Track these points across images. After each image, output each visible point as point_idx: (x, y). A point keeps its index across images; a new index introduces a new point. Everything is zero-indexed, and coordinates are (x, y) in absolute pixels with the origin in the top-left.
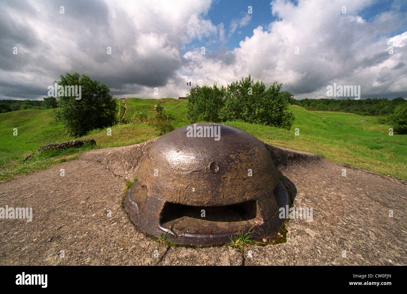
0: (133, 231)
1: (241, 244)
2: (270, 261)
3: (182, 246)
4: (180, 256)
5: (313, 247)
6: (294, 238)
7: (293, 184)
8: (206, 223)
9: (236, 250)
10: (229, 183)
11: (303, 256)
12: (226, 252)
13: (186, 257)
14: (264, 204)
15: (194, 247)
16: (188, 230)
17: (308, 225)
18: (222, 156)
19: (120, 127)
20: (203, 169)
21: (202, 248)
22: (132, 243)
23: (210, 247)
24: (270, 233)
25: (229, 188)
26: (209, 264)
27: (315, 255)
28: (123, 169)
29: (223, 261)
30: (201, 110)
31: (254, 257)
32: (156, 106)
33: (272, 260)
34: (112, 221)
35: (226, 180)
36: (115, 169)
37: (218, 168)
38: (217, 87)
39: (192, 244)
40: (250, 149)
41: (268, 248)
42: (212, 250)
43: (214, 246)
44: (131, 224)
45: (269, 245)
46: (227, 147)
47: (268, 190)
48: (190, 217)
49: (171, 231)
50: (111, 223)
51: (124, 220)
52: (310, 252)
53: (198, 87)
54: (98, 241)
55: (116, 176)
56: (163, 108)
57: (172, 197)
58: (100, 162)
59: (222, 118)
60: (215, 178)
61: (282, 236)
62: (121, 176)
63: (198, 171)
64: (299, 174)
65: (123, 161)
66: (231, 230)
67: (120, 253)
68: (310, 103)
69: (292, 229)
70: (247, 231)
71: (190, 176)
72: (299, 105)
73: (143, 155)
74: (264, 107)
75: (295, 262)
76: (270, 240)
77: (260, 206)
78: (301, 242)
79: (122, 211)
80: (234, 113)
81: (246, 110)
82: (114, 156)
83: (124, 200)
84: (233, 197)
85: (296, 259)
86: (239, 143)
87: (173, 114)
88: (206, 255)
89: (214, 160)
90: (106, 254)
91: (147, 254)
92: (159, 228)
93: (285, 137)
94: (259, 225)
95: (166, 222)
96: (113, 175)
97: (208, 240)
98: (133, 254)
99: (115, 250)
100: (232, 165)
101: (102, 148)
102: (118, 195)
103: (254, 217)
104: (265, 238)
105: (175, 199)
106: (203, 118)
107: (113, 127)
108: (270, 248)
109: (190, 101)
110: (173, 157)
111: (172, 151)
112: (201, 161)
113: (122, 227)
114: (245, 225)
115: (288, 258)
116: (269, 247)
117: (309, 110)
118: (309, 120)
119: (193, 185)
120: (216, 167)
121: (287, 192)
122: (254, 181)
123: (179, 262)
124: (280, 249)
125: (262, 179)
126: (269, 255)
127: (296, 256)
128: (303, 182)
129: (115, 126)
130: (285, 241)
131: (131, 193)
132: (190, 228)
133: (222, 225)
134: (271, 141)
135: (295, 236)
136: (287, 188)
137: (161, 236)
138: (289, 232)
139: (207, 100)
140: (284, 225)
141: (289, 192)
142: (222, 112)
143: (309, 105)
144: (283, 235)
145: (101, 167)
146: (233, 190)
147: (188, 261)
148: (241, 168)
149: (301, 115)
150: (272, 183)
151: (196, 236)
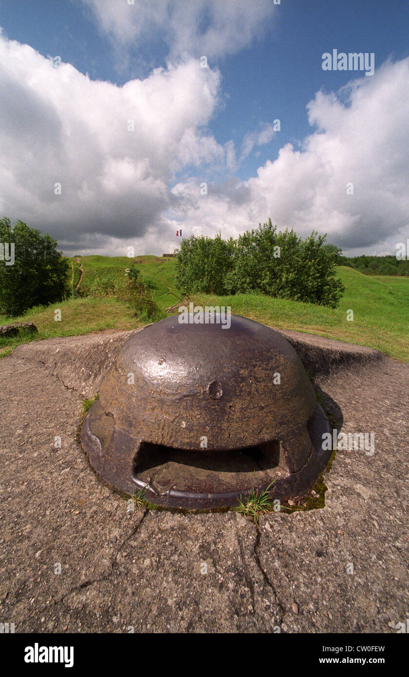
0: (93, 483)
1: (254, 510)
2: (298, 538)
3: (167, 510)
4: (164, 526)
5: (367, 516)
6: (336, 500)
7: (337, 407)
8: (203, 474)
9: (247, 520)
10: (238, 414)
11: (350, 531)
12: (232, 521)
13: (172, 529)
14: (291, 446)
15: (183, 512)
16: (176, 485)
17: (360, 479)
18: (228, 373)
19: (73, 302)
20: (198, 393)
21: (196, 513)
22: (92, 502)
23: (208, 512)
24: (299, 491)
25: (237, 423)
26: (206, 540)
27: (368, 530)
28: (78, 378)
29: (227, 536)
30: (197, 274)
31: (274, 531)
32: (128, 270)
33: (301, 536)
34: (63, 465)
35: (233, 411)
36: (65, 377)
37: (222, 391)
38: (222, 238)
39: (180, 508)
40: (271, 358)
41: (296, 517)
42: (212, 517)
43: (214, 511)
44: (90, 471)
45: (298, 512)
46: (236, 357)
47: (298, 423)
48: (179, 462)
49: (150, 486)
50: (61, 468)
51: (80, 463)
52: (361, 525)
53: (194, 238)
54: (42, 498)
55: (68, 388)
56: (138, 272)
57: (151, 435)
58: (44, 364)
59: (230, 288)
60: (217, 407)
61: (318, 496)
62: (75, 388)
63: (190, 396)
64: (347, 387)
65: (78, 365)
66: (240, 487)
67: (75, 519)
68: (368, 263)
69: (334, 485)
70: (264, 488)
71: (178, 403)
72: (351, 266)
73: (109, 358)
74: (295, 270)
75: (337, 540)
76: (299, 503)
77: (285, 450)
78: (348, 507)
79: (77, 449)
80: (248, 280)
81: (266, 275)
82: (65, 355)
83: (80, 430)
84: (244, 436)
85: (339, 535)
86: (254, 350)
87: (154, 281)
88: (203, 526)
89: (215, 378)
90: (54, 519)
91: (114, 521)
92: (132, 481)
93: (328, 321)
94: (282, 479)
95: (142, 471)
96: (63, 387)
97: (206, 501)
98: (93, 520)
99: (67, 513)
100: (243, 386)
101: (46, 338)
102: (71, 421)
103: (275, 464)
104: (292, 500)
105: (157, 438)
106: (200, 288)
107: (63, 302)
108: (299, 517)
109: (180, 260)
110: (153, 372)
111: (152, 362)
112: (195, 380)
113: (77, 476)
114: (262, 478)
115: (327, 534)
116: (297, 515)
117: (367, 274)
118: (367, 291)
119: (184, 417)
120: (219, 389)
121: (328, 422)
122: (276, 410)
123: (162, 537)
124: (315, 519)
125: (288, 407)
126: (297, 529)
127: (339, 532)
128: (353, 402)
129: (66, 300)
130: (322, 505)
131: (91, 421)
132: (178, 481)
133: (227, 477)
134: (305, 327)
135: (338, 498)
136: (328, 414)
137: (135, 493)
138: (330, 490)
139: (206, 259)
140: (322, 477)
141: (332, 420)
142: (230, 278)
143: (367, 266)
144: (320, 495)
145: (46, 372)
146: (244, 425)
147: (176, 534)
148: (257, 391)
149: (354, 282)
150: (304, 411)
151: (187, 495)
